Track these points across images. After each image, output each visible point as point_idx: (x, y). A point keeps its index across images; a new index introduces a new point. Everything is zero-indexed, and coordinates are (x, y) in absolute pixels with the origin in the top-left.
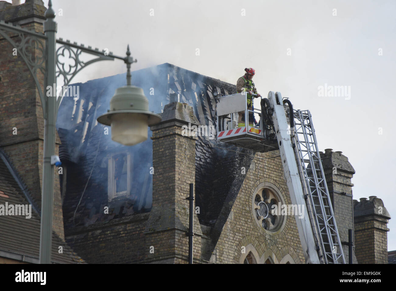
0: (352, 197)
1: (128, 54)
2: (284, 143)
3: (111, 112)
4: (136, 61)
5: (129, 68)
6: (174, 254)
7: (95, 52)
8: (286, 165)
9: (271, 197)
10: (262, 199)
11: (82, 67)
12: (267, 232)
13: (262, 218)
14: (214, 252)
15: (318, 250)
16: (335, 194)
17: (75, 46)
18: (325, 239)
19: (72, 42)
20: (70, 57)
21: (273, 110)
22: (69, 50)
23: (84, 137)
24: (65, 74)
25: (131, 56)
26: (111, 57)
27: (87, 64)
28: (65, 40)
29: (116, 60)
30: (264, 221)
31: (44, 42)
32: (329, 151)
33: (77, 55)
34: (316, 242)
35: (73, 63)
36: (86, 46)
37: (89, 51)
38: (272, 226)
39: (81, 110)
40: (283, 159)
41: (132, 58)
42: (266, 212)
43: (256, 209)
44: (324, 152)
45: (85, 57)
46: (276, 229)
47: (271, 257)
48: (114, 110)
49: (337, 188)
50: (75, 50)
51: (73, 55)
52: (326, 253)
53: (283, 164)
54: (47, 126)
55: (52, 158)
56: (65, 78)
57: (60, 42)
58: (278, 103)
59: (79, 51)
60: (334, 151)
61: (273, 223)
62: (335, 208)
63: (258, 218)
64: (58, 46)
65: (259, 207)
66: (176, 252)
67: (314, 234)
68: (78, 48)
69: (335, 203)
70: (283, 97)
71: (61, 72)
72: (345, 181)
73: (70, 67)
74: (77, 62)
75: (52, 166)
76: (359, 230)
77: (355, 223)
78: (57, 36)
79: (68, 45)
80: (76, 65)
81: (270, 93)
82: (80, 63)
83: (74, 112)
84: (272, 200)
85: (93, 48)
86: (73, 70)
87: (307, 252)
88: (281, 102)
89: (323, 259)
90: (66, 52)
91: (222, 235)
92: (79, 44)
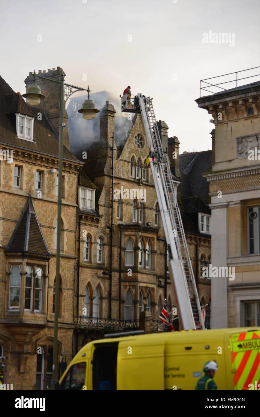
0: (167, 137)
1: (88, 88)
2: (143, 110)
3: (83, 109)
4: (91, 91)
5: (89, 93)
6: (107, 156)
7: (77, 88)
8: (144, 118)
9: (140, 137)
10: (137, 137)
11: (73, 93)
12: (139, 149)
13: (137, 144)
14: (121, 155)
15: (154, 146)
16: (162, 136)
17: (70, 86)
18: (156, 142)
19: (69, 84)
20: (69, 89)
21: (139, 99)
22: (68, 87)
23: (77, 116)
24: (67, 95)
25: (89, 89)
26: (82, 89)
27: (74, 92)
28: (67, 84)
29: (84, 91)
30: (138, 145)
31: (60, 84)
32: (160, 121)
33: (71, 89)
34: (153, 143)
35: (69, 91)
36: (74, 86)
37: (75, 87)
38: (141, 147)
39: (76, 106)
40: (142, 116)
41: (90, 90)
42: (139, 142)
43: (135, 141)
44: (159, 121)
45: (74, 90)
46: (142, 147)
47: (140, 157)
48: (84, 108)
49: (163, 134)
50: (70, 87)
51: (70, 89)
52: (156, 147)
53: (143, 118)
54: (61, 113)
55: (63, 124)
56: (67, 97)
57: (65, 84)
58: (141, 97)
59: (72, 87)
60: (162, 121)
61: (141, 145)
62: (162, 140)
63: (136, 144)
64: (65, 86)
65: (136, 140)
66: (108, 155)
67: (153, 141)
68: (71, 86)
69: (162, 139)
70: (142, 95)
71: (65, 95)
72: (165, 131)
73: (69, 93)
74: (71, 91)
75: (63, 127)
76: (170, 148)
77: (169, 145)
78: (65, 82)
79: (68, 85)
80: (71, 92)
81: (138, 93)
82: (72, 91)
83: (73, 107)
84: (141, 138)
85: (76, 87)
86: (70, 94)
87: (150, 147)
88: (142, 96)
89: (155, 149)
90: (67, 88)
91: (124, 150)
92: (72, 85)
